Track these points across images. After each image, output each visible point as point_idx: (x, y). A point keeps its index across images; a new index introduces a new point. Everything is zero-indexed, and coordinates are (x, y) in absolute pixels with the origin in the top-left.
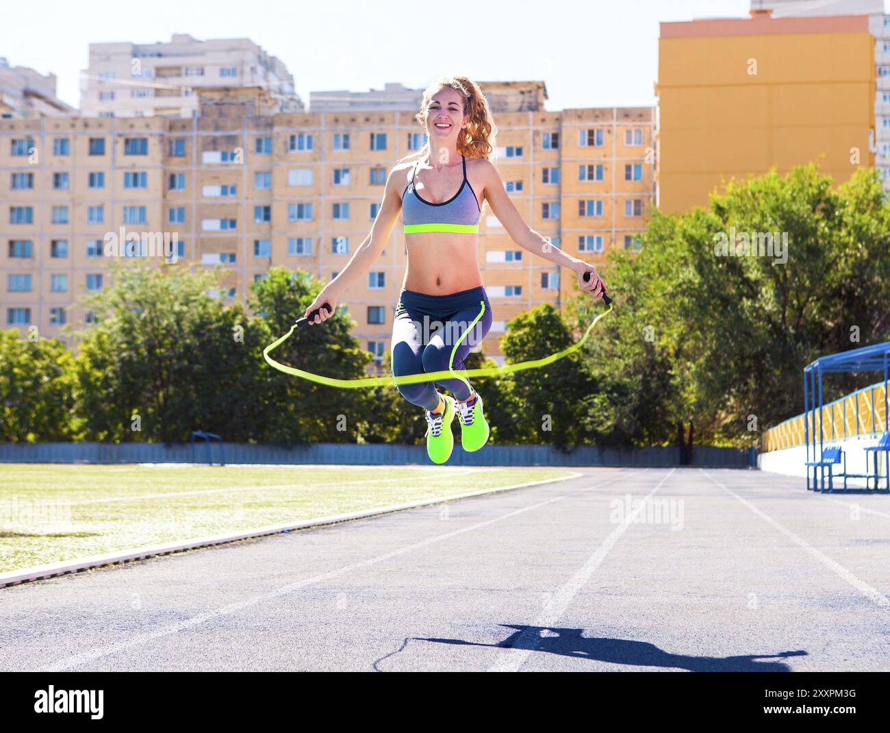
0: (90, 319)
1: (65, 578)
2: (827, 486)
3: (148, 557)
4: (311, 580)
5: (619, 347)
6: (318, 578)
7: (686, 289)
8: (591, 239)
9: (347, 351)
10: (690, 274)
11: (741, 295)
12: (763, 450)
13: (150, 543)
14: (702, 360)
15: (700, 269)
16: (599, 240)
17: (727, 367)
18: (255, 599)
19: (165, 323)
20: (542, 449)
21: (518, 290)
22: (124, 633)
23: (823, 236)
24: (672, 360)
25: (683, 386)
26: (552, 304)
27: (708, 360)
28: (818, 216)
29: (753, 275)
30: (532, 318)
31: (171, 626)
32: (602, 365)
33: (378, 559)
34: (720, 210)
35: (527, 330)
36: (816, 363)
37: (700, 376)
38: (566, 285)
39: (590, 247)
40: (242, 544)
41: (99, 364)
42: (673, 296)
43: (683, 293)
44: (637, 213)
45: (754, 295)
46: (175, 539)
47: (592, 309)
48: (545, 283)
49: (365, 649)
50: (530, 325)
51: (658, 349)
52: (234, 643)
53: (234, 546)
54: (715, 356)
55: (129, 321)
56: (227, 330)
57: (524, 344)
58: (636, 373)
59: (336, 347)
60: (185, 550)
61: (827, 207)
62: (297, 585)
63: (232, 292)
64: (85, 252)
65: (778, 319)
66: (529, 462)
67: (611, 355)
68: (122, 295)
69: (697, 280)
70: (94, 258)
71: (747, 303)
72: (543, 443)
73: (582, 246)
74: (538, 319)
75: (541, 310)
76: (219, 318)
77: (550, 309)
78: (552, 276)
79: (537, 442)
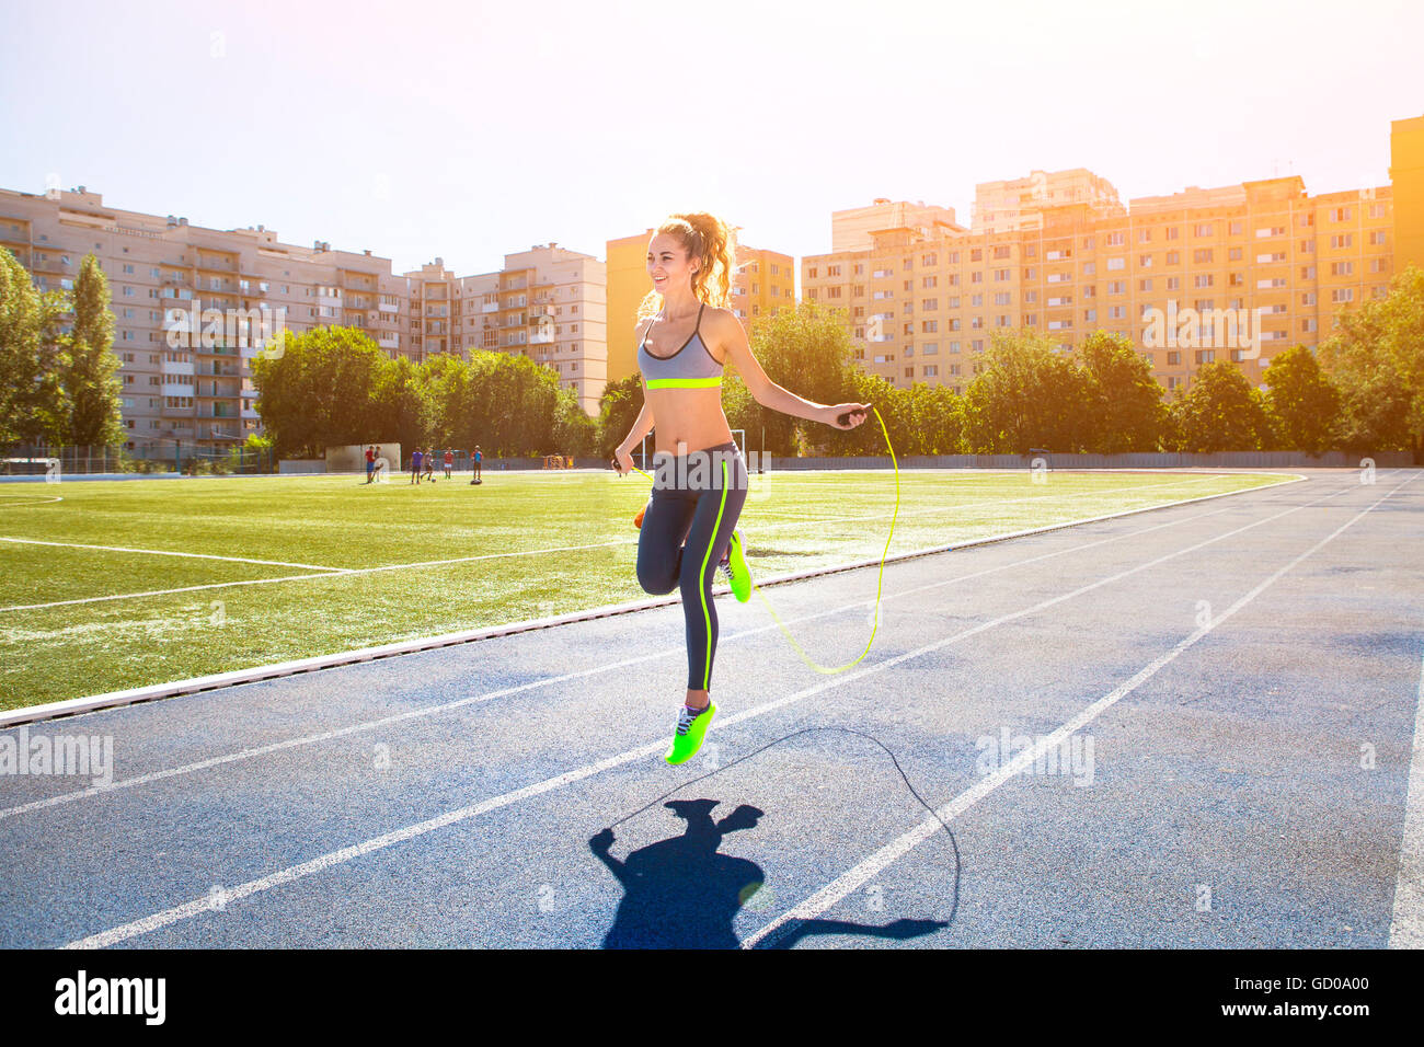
0: (973, 371)
8: (1342, 292)
9: (1148, 386)
16: (1349, 292)
19: (1021, 372)
20: (1299, 454)
21: (1284, 334)
26: (1307, 344)
30: (1289, 356)
35: (1284, 365)
39: (1342, 298)
41: (977, 402)
44: (1382, 269)
48: (1305, 327)
50: (1287, 362)
56: (1063, 375)
59: (1139, 385)
63: (1071, 347)
64: (971, 326)
66: (1285, 464)
70: (977, 329)
72: (1299, 450)
73: (1335, 299)
74: (1294, 356)
75: (1296, 349)
76: (1057, 368)
77: (1303, 349)
78: (1311, 322)
79: (1294, 449)
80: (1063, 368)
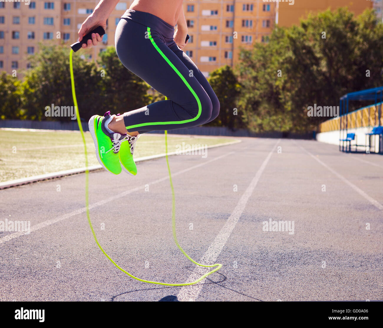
0: (29, 66)
1: (28, 185)
2: (348, 150)
3: (62, 177)
4: (134, 190)
5: (257, 85)
6: (136, 189)
7: (288, 61)
8: (247, 37)
9: (140, 83)
10: (290, 54)
11: (312, 64)
12: (319, 131)
13: (62, 170)
14: (293, 92)
15: (295, 52)
16: (251, 38)
17: (304, 96)
18: (111, 199)
19: (61, 69)
20: (223, 129)
21: (214, 59)
22: (59, 213)
23: (349, 38)
24: (281, 91)
25: (285, 103)
26: (229, 65)
27: (296, 92)
28: (348, 30)
29: (318, 55)
30: (220, 71)
31: (78, 211)
32: (250, 93)
33: (160, 180)
34: (304, 26)
35: (218, 76)
36: (346, 96)
37: (293, 99)
38: (236, 57)
39: (247, 40)
40: (101, 171)
42: (283, 63)
43: (287, 62)
44: (268, 26)
45: (318, 64)
46: (72, 168)
47: (247, 68)
48: (226, 55)
49: (162, 224)
50: (220, 74)
51: (274, 87)
52: (106, 220)
53: (97, 172)
54: (300, 90)
55: (46, 68)
56: (88, 73)
57: (216, 82)
58: (265, 96)
59: (135, 82)
60: (77, 173)
61: (351, 26)
62: (128, 192)
63: (91, 57)
64: (27, 37)
65: (328, 75)
66: (217, 134)
67: (254, 88)
68: (43, 56)
69: (294, 57)
70: (31, 40)
71: (315, 67)
72: (224, 126)
73: (243, 40)
74: (223, 71)
75: (224, 68)
76: (84, 68)
77: (228, 68)
78: (229, 53)
79: (221, 126)
80: (89, 68)
